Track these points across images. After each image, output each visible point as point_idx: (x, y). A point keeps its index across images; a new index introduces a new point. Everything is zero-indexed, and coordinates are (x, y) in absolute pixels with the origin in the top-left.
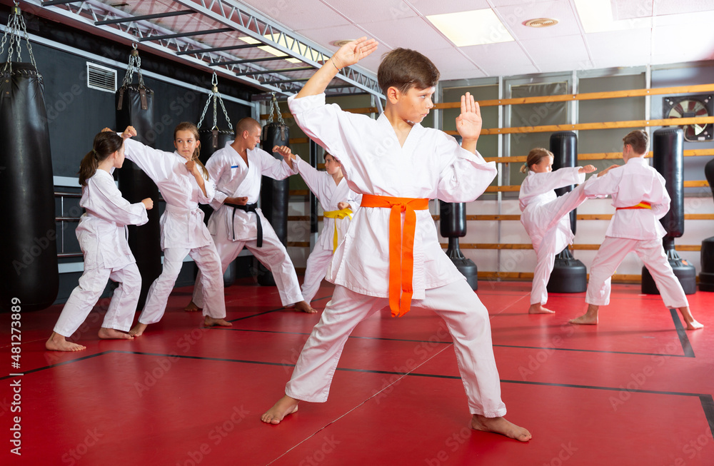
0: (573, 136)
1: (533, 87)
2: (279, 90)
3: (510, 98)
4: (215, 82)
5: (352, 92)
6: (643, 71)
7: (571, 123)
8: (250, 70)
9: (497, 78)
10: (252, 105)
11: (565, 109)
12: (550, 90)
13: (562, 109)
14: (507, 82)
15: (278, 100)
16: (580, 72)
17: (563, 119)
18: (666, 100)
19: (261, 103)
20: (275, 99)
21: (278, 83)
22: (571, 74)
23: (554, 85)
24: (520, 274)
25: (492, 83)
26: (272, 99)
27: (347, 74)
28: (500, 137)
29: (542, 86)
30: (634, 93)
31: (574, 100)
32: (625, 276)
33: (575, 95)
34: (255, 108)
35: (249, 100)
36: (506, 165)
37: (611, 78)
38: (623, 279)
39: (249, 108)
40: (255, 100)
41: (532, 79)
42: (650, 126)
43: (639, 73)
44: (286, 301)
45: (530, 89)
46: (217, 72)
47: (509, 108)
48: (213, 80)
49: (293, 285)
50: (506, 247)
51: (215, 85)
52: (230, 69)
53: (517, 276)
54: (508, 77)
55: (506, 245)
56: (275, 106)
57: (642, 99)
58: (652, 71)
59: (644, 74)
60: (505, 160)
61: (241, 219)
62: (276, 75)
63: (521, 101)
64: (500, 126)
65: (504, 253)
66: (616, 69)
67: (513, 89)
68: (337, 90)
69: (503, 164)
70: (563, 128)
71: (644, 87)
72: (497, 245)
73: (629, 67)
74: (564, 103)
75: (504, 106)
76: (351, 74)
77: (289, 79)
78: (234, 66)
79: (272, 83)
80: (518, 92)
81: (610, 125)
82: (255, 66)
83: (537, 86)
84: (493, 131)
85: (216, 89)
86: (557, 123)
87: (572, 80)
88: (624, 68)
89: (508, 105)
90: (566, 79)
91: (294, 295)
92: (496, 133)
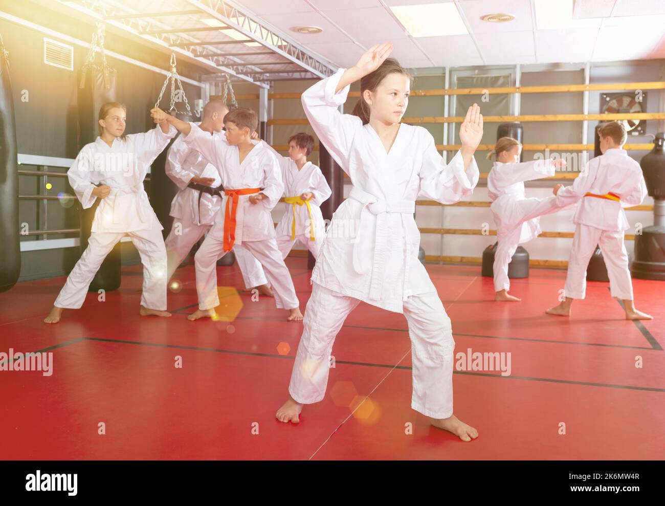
0: (519, 127)
1: (478, 78)
2: (234, 73)
3: (456, 88)
4: (173, 63)
5: (303, 77)
6: (583, 67)
7: (513, 115)
8: (207, 52)
9: (444, 69)
10: (202, 85)
11: (507, 101)
12: (494, 82)
13: (505, 101)
14: (453, 73)
15: (232, 81)
16: (522, 66)
17: (506, 111)
18: (603, 96)
19: (211, 84)
20: (229, 81)
21: (233, 65)
22: (514, 67)
23: (497, 78)
24: (462, 258)
25: (439, 73)
26: (226, 81)
27: (303, 59)
28: (446, 125)
29: (487, 78)
30: (574, 88)
31: (517, 92)
32: (562, 262)
33: (519, 88)
34: (205, 89)
35: (200, 81)
36: (450, 153)
37: (552, 73)
38: (560, 264)
39: (199, 88)
40: (205, 81)
41: (477, 71)
42: (588, 120)
43: (579, 69)
44: (249, 284)
45: (475, 80)
46: (177, 53)
47: (455, 98)
48: (171, 61)
49: (256, 267)
50: (448, 232)
51: (174, 66)
52: (189, 50)
53: (459, 260)
54: (454, 68)
55: (450, 230)
56: (229, 89)
57: (581, 95)
58: (590, 68)
59: (583, 70)
60: (450, 148)
61: (206, 202)
62: (231, 57)
63: (466, 91)
64: (446, 115)
65: (448, 237)
66: (557, 65)
67: (459, 79)
68: (288, 75)
69: (448, 151)
70: (507, 119)
71: (583, 82)
72: (441, 229)
73: (569, 63)
74: (506, 96)
75: (450, 96)
76: (307, 59)
77: (243, 62)
78: (192, 47)
79: (227, 66)
80: (463, 82)
81: (550, 118)
82: (212, 48)
83: (482, 78)
84: (439, 120)
85: (174, 70)
86: (500, 115)
87: (515, 73)
88: (565, 63)
89: (453, 95)
90: (510, 72)
91: (257, 278)
92: (443, 121)
